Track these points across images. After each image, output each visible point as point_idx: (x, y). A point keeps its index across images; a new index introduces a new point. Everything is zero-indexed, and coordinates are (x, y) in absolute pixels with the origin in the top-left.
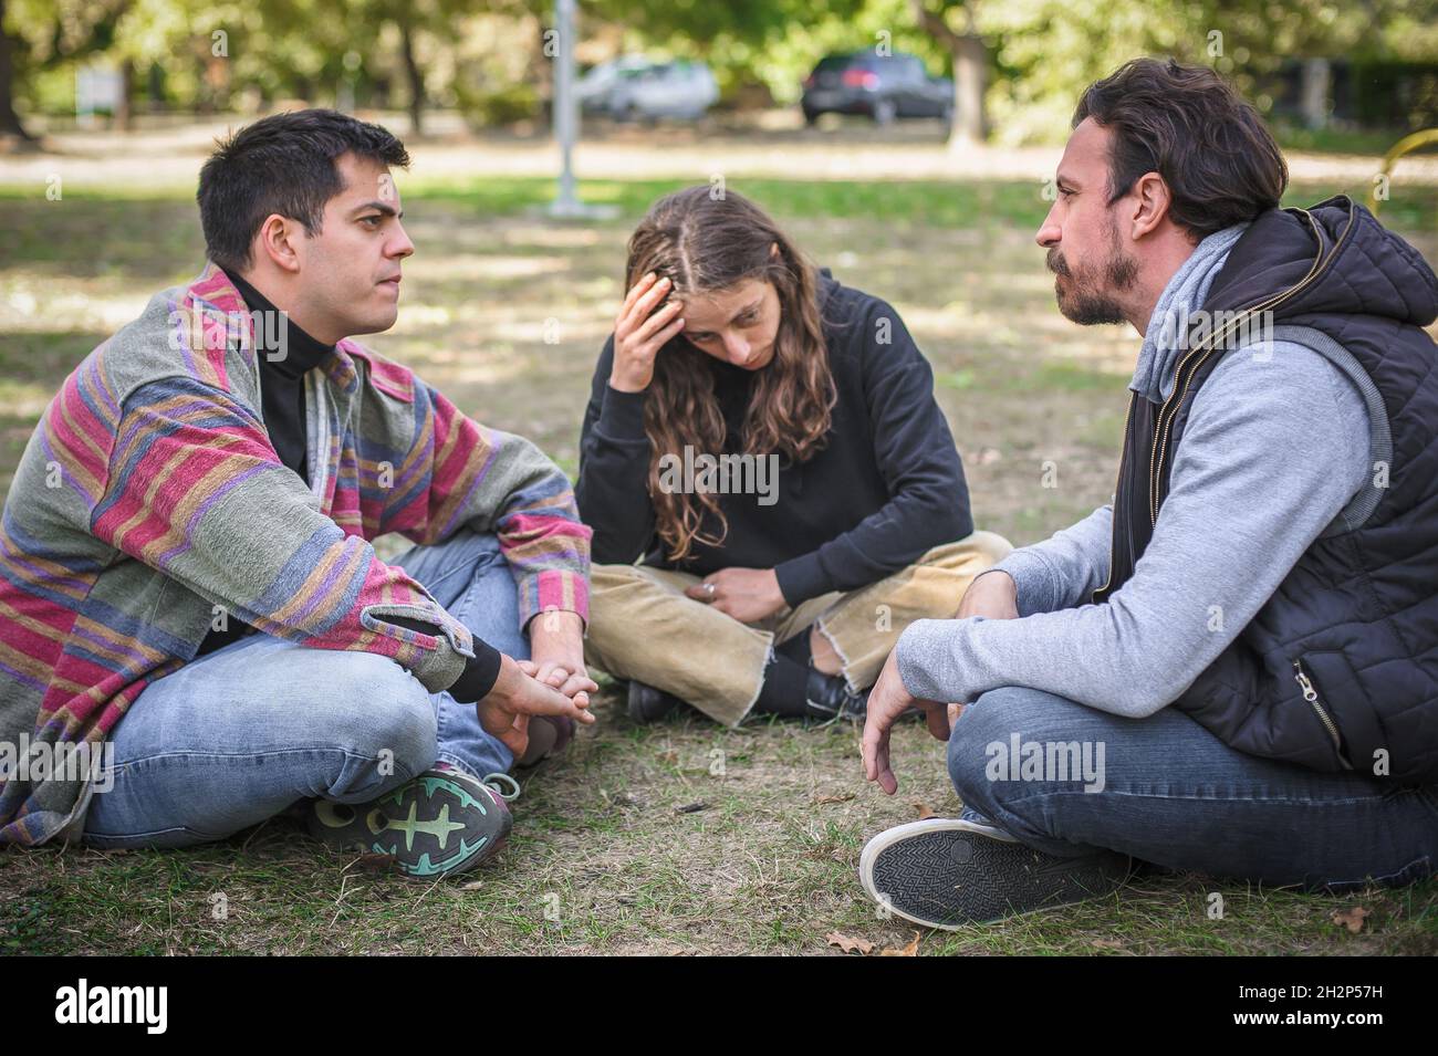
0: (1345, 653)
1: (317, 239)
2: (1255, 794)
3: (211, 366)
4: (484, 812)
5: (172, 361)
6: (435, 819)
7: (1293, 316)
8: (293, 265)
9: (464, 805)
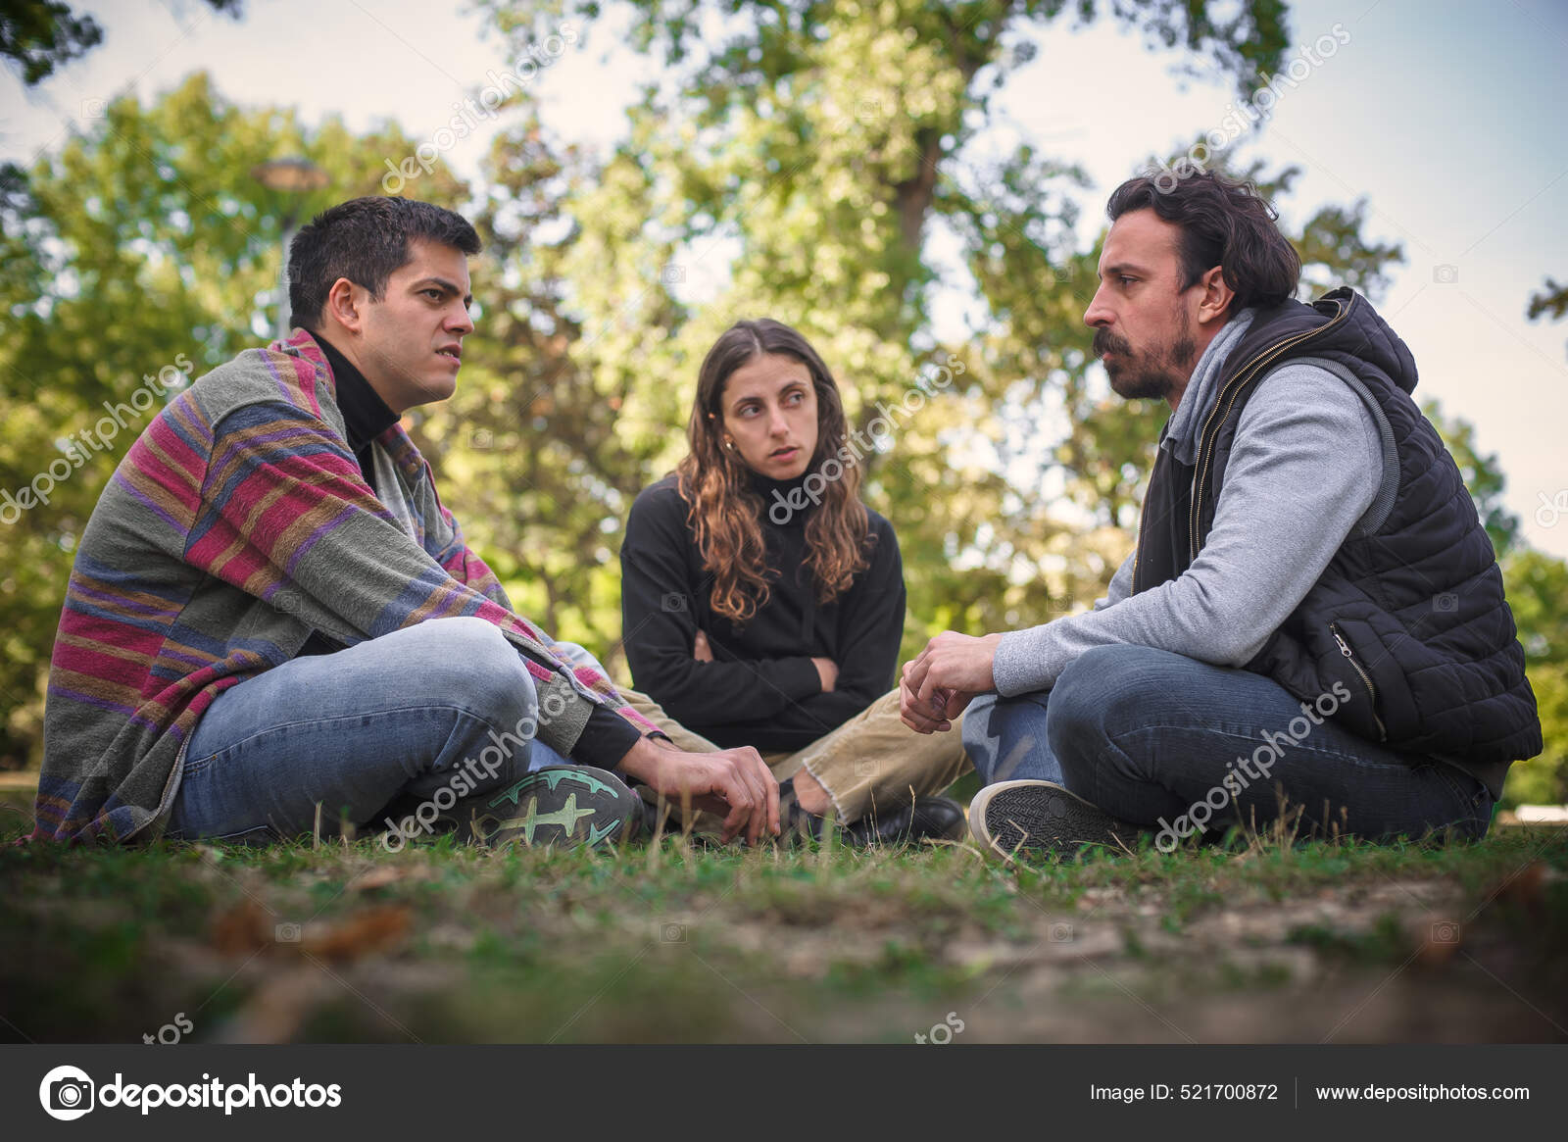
0: (1369, 622)
1: (380, 305)
2: (1317, 745)
3: (303, 394)
4: (616, 795)
5: (267, 386)
6: (559, 810)
7: (1321, 350)
8: (353, 326)
9: (593, 791)
